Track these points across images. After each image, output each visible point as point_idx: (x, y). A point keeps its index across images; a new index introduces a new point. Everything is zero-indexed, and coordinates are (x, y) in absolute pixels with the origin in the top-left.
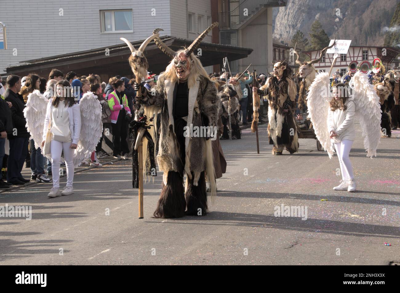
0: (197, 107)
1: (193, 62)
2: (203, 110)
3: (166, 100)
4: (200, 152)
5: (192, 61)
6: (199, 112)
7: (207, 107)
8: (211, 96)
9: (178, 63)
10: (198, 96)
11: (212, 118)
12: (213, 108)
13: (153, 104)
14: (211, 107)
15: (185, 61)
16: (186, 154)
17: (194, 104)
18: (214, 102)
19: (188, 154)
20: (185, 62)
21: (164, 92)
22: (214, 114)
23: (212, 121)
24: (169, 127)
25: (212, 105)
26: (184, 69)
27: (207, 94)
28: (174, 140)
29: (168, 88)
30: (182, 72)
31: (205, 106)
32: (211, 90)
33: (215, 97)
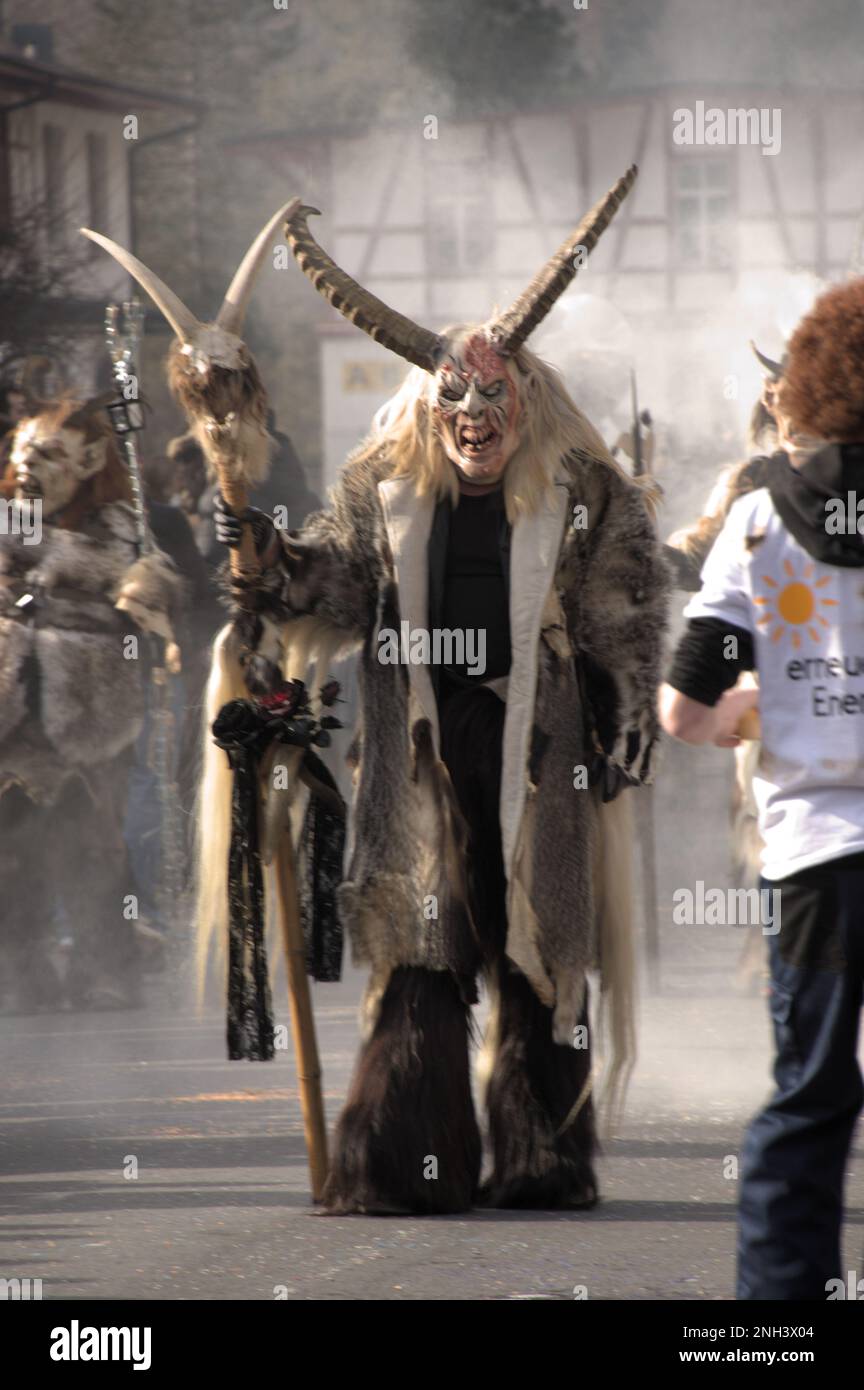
0: (554, 626)
1: (533, 382)
2: (587, 639)
3: (392, 592)
4: (581, 863)
5: (528, 381)
6: (565, 651)
7: (608, 623)
8: (627, 563)
9: (468, 397)
10: (562, 567)
11: (633, 679)
12: (636, 630)
13: (311, 607)
14: (628, 624)
15: (500, 382)
16: (509, 872)
17: (540, 610)
18: (640, 594)
19: (518, 873)
20: (497, 386)
21: (377, 544)
22: (645, 658)
23: (634, 697)
24: (414, 735)
25: (631, 611)
26: (495, 424)
27: (610, 558)
28: (438, 800)
29: (397, 524)
30: (486, 441)
31: (596, 618)
32: (624, 534)
33: (650, 572)
